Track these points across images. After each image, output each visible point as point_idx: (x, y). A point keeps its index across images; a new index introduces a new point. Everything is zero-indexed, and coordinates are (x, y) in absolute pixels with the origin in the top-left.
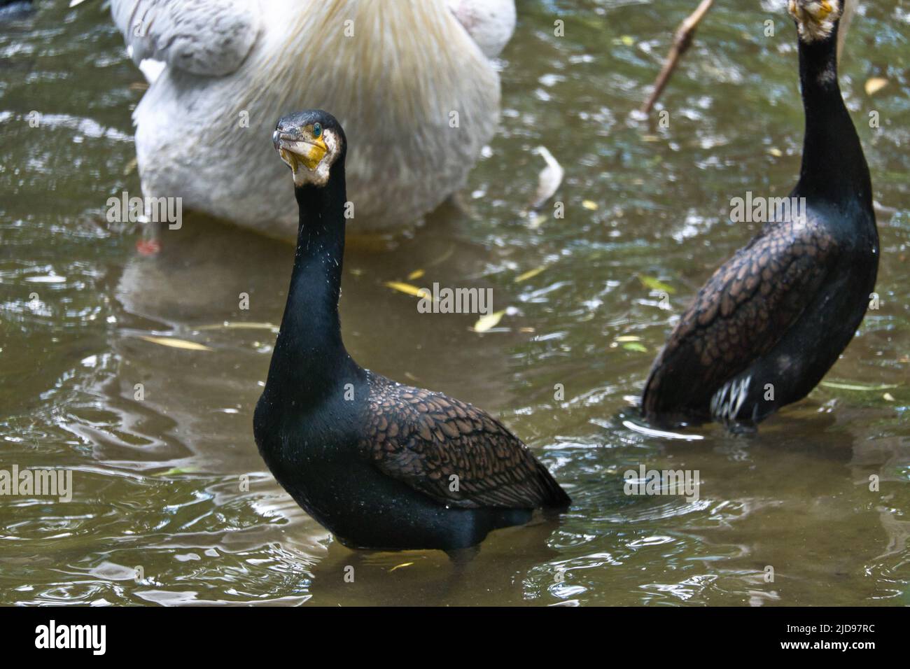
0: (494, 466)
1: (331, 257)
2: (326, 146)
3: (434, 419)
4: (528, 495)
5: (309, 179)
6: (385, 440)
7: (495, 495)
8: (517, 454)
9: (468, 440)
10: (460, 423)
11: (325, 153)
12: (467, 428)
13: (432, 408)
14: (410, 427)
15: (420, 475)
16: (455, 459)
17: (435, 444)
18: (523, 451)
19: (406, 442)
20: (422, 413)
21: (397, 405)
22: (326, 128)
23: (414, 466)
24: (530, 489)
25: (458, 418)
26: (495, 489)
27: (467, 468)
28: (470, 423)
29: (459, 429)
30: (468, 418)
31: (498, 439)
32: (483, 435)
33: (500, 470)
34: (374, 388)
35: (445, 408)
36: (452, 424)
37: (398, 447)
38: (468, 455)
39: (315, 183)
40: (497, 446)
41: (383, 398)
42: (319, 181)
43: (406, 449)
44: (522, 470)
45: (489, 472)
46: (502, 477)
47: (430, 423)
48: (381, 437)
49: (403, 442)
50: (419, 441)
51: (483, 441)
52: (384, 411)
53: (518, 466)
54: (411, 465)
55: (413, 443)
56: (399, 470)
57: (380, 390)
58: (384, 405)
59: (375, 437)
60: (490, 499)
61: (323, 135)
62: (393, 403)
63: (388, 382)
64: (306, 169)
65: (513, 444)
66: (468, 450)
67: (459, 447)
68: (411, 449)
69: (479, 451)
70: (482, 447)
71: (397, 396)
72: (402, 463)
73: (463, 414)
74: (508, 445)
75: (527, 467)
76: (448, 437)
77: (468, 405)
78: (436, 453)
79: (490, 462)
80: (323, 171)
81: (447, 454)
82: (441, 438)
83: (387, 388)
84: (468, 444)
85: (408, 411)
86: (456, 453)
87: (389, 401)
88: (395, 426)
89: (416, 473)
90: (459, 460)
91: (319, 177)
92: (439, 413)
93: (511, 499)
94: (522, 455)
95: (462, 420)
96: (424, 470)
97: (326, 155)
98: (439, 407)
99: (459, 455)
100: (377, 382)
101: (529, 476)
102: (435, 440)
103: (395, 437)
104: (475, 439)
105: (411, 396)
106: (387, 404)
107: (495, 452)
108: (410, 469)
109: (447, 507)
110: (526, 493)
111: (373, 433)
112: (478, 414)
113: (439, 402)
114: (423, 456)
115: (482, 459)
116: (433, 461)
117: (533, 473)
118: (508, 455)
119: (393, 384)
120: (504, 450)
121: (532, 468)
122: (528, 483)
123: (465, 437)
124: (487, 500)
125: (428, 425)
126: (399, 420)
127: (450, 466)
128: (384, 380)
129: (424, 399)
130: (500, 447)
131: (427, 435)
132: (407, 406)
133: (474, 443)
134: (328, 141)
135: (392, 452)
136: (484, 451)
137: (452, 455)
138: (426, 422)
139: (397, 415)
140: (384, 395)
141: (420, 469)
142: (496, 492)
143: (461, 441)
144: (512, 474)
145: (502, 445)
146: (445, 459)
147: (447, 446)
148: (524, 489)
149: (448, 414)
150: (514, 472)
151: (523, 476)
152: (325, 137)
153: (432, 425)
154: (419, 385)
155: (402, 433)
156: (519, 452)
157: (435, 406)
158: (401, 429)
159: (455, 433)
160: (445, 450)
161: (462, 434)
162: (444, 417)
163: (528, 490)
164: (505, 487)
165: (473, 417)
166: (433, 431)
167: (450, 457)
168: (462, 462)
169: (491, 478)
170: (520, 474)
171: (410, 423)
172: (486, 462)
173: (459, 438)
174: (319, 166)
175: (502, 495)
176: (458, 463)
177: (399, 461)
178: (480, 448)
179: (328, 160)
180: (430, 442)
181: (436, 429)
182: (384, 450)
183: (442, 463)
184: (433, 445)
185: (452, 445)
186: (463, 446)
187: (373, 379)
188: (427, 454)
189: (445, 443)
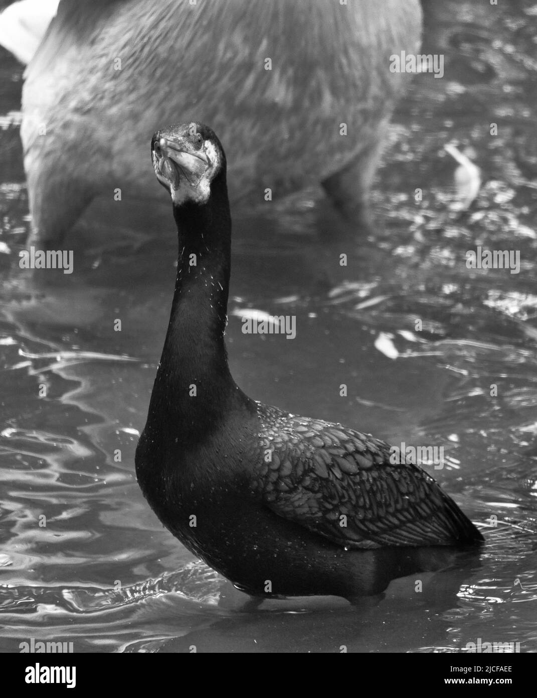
0: (396, 502)
1: (215, 281)
2: (208, 159)
3: (330, 454)
4: (434, 532)
5: (190, 196)
6: (277, 480)
7: (398, 534)
8: (421, 487)
9: (368, 475)
10: (358, 457)
11: (207, 166)
12: (367, 462)
13: (329, 442)
14: (304, 464)
15: (317, 515)
16: (353, 497)
17: (332, 481)
18: (428, 484)
19: (300, 481)
20: (318, 447)
21: (291, 440)
22: (207, 140)
23: (309, 507)
24: (436, 525)
25: (357, 451)
26: (396, 527)
27: (367, 506)
28: (369, 456)
29: (358, 464)
30: (368, 451)
31: (400, 473)
32: (384, 469)
33: (403, 506)
34: (265, 422)
35: (343, 442)
36: (351, 458)
37: (292, 486)
38: (368, 492)
39: (197, 200)
40: (399, 481)
41: (275, 432)
42: (200, 198)
43: (301, 488)
44: (427, 505)
45: (391, 510)
46: (406, 514)
47: (325, 458)
48: (274, 477)
49: (297, 481)
50: (315, 480)
51: (384, 475)
52: (276, 448)
53: (422, 500)
54: (306, 505)
55: (308, 482)
56: (294, 511)
57: (273, 423)
58: (275, 441)
59: (267, 477)
60: (392, 538)
61: (204, 147)
62: (286, 438)
63: (281, 414)
64: (188, 184)
65: (416, 477)
66: (368, 487)
67: (358, 484)
68: (306, 488)
69: (380, 487)
70: (384, 483)
71: (291, 429)
72: (296, 504)
73: (362, 447)
74: (412, 480)
75: (432, 502)
76: (346, 473)
77: (367, 437)
78: (333, 490)
79: (392, 500)
80: (204, 188)
81: (344, 492)
82: (338, 474)
83: (279, 421)
84: (368, 480)
85: (302, 447)
86: (355, 491)
87: (282, 436)
88: (288, 464)
89: (312, 514)
90: (358, 497)
91: (201, 193)
92: (337, 447)
93: (415, 537)
94: (427, 488)
95: (361, 453)
96: (320, 510)
97: (208, 169)
98: (336, 440)
99: (358, 492)
100: (268, 414)
101: (435, 511)
102: (331, 477)
103: (289, 476)
104: (375, 474)
105: (305, 429)
106: (279, 440)
107: (397, 487)
108: (306, 510)
109: (346, 549)
110: (433, 530)
111: (264, 472)
112: (379, 446)
113: (336, 434)
114: (319, 495)
115: (383, 495)
116: (330, 500)
117: (439, 508)
118: (411, 490)
119: (286, 415)
120: (407, 484)
121: (438, 502)
122: (434, 519)
123: (364, 473)
124: (389, 540)
125: (324, 461)
126: (292, 457)
127: (349, 505)
128: (276, 412)
129: (319, 431)
130: (403, 481)
131: (323, 473)
132: (301, 441)
133: (374, 479)
134: (209, 153)
135: (286, 492)
136: (385, 486)
137: (351, 493)
138: (322, 458)
139: (291, 451)
140: (275, 429)
141: (316, 510)
142: (398, 531)
143: (360, 478)
144: (417, 510)
145: (405, 478)
146: (343, 497)
147: (345, 484)
148: (429, 525)
149: (346, 448)
150: (418, 508)
151: (428, 511)
152: (207, 149)
153: (329, 461)
154: (315, 416)
155: (296, 471)
156: (423, 485)
157: (332, 439)
158: (295, 466)
159: (353, 468)
160: (343, 487)
161: (361, 469)
162: (342, 452)
163: (434, 526)
164: (409, 525)
165: (373, 449)
166: (329, 468)
167: (349, 495)
168: (362, 500)
169: (394, 515)
170: (425, 509)
171: (304, 460)
172: (388, 498)
173: (358, 474)
174: (200, 180)
175: (405, 533)
176: (357, 502)
177: (293, 502)
178: (381, 482)
179: (209, 174)
180: (327, 480)
181: (333, 465)
182: (277, 490)
183: (340, 502)
184: (330, 483)
185: (350, 482)
186: (362, 482)
187: (263, 411)
188: (323, 493)
189: (342, 480)
